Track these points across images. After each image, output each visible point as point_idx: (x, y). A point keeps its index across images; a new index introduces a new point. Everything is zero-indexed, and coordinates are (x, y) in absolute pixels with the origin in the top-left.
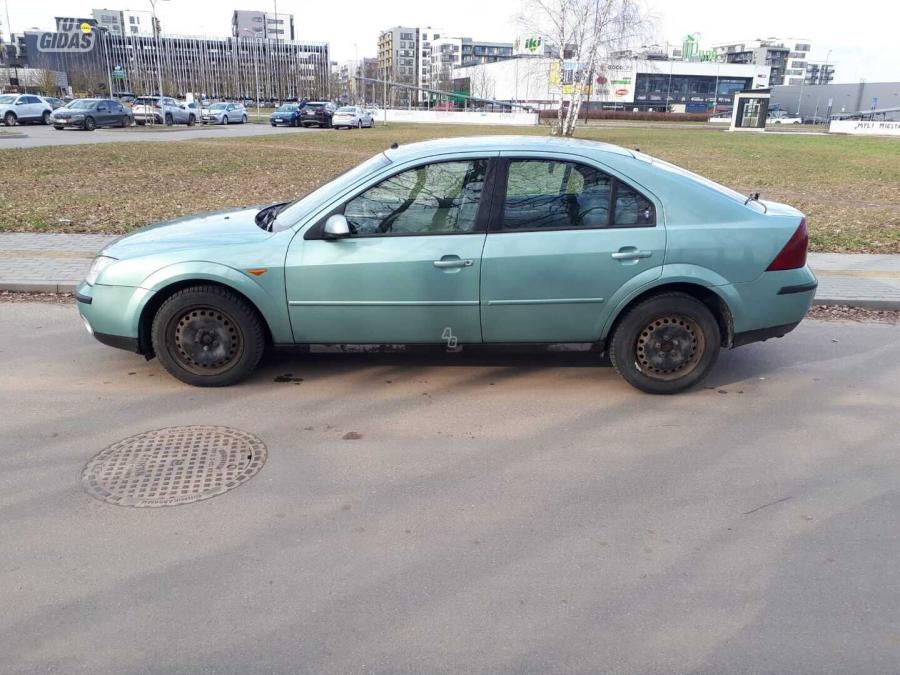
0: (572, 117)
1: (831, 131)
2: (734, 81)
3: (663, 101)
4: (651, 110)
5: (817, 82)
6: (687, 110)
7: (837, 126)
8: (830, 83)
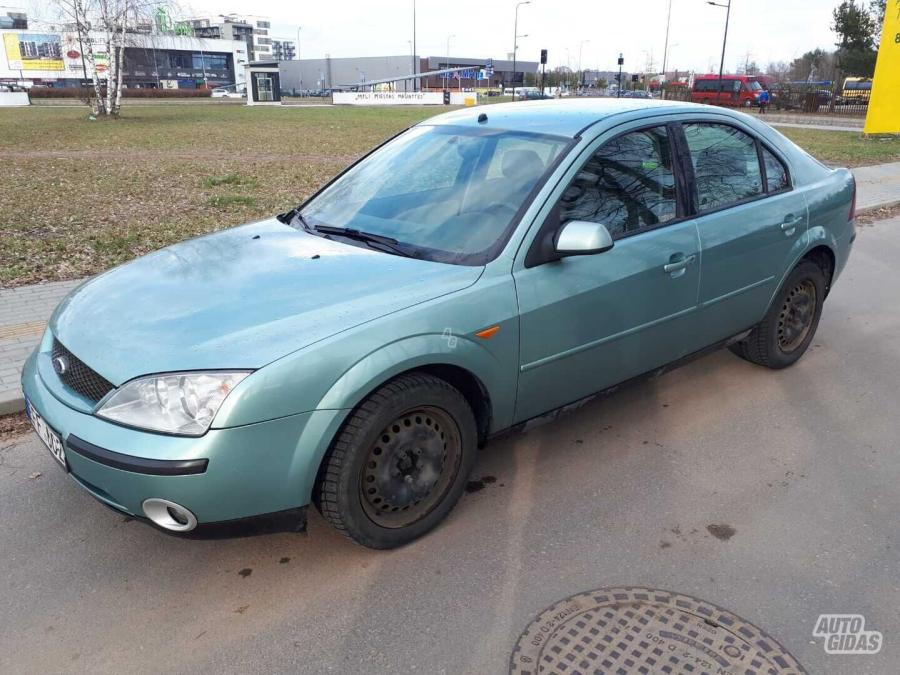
0: (115, 95)
1: (335, 102)
2: (215, 57)
3: (149, 77)
4: (138, 87)
5: (283, 57)
6: (180, 86)
7: (339, 98)
8: (293, 58)
